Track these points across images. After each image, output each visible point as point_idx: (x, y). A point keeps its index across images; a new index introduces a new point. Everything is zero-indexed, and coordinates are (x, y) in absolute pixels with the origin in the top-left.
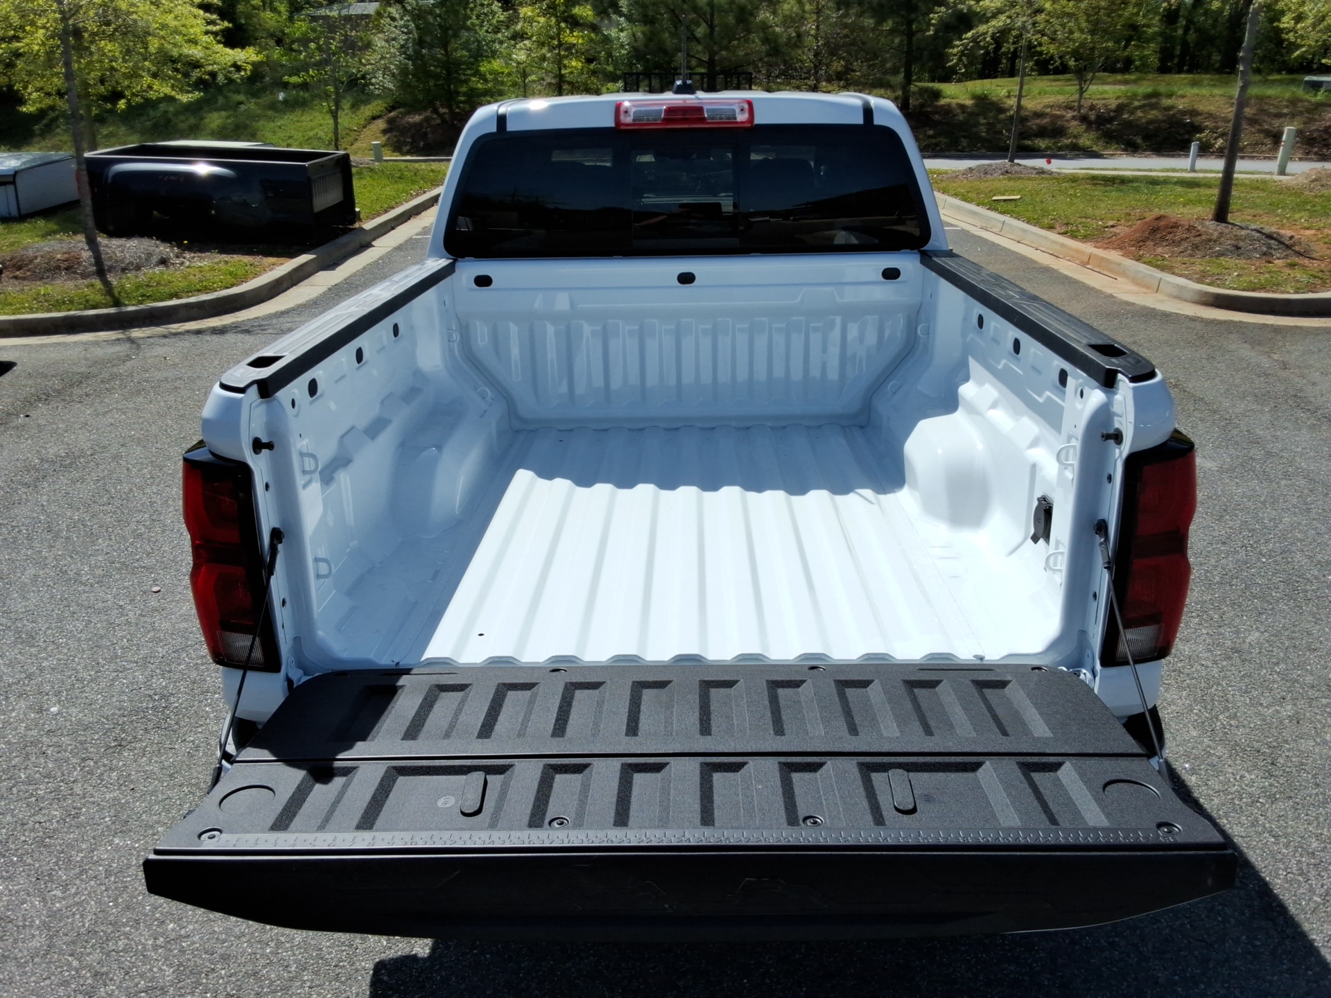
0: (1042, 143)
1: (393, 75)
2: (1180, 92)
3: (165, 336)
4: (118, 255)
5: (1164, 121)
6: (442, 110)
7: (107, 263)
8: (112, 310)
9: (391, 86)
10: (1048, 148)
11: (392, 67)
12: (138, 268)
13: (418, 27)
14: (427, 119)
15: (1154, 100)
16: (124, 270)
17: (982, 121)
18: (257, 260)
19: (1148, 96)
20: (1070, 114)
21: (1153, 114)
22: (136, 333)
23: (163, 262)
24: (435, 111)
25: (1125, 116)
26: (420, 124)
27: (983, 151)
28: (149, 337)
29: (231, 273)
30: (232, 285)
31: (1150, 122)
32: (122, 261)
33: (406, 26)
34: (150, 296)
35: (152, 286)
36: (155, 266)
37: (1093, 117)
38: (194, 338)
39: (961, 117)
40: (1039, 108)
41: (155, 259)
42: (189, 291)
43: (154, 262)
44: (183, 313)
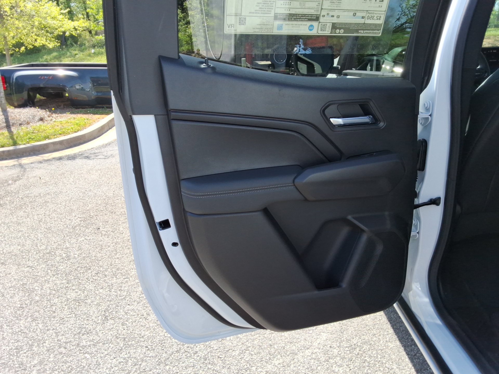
3: (41, 162)
4: (18, 117)
7: (11, 122)
8: (11, 148)
12: (28, 123)
18: (90, 116)
22: (25, 161)
23: (41, 119)
28: (32, 163)
29: (77, 124)
30: (78, 130)
32: (19, 120)
34: (34, 138)
35: (35, 133)
38: (58, 163)
41: (37, 118)
42: (55, 135)
43: (37, 120)
44: (52, 148)
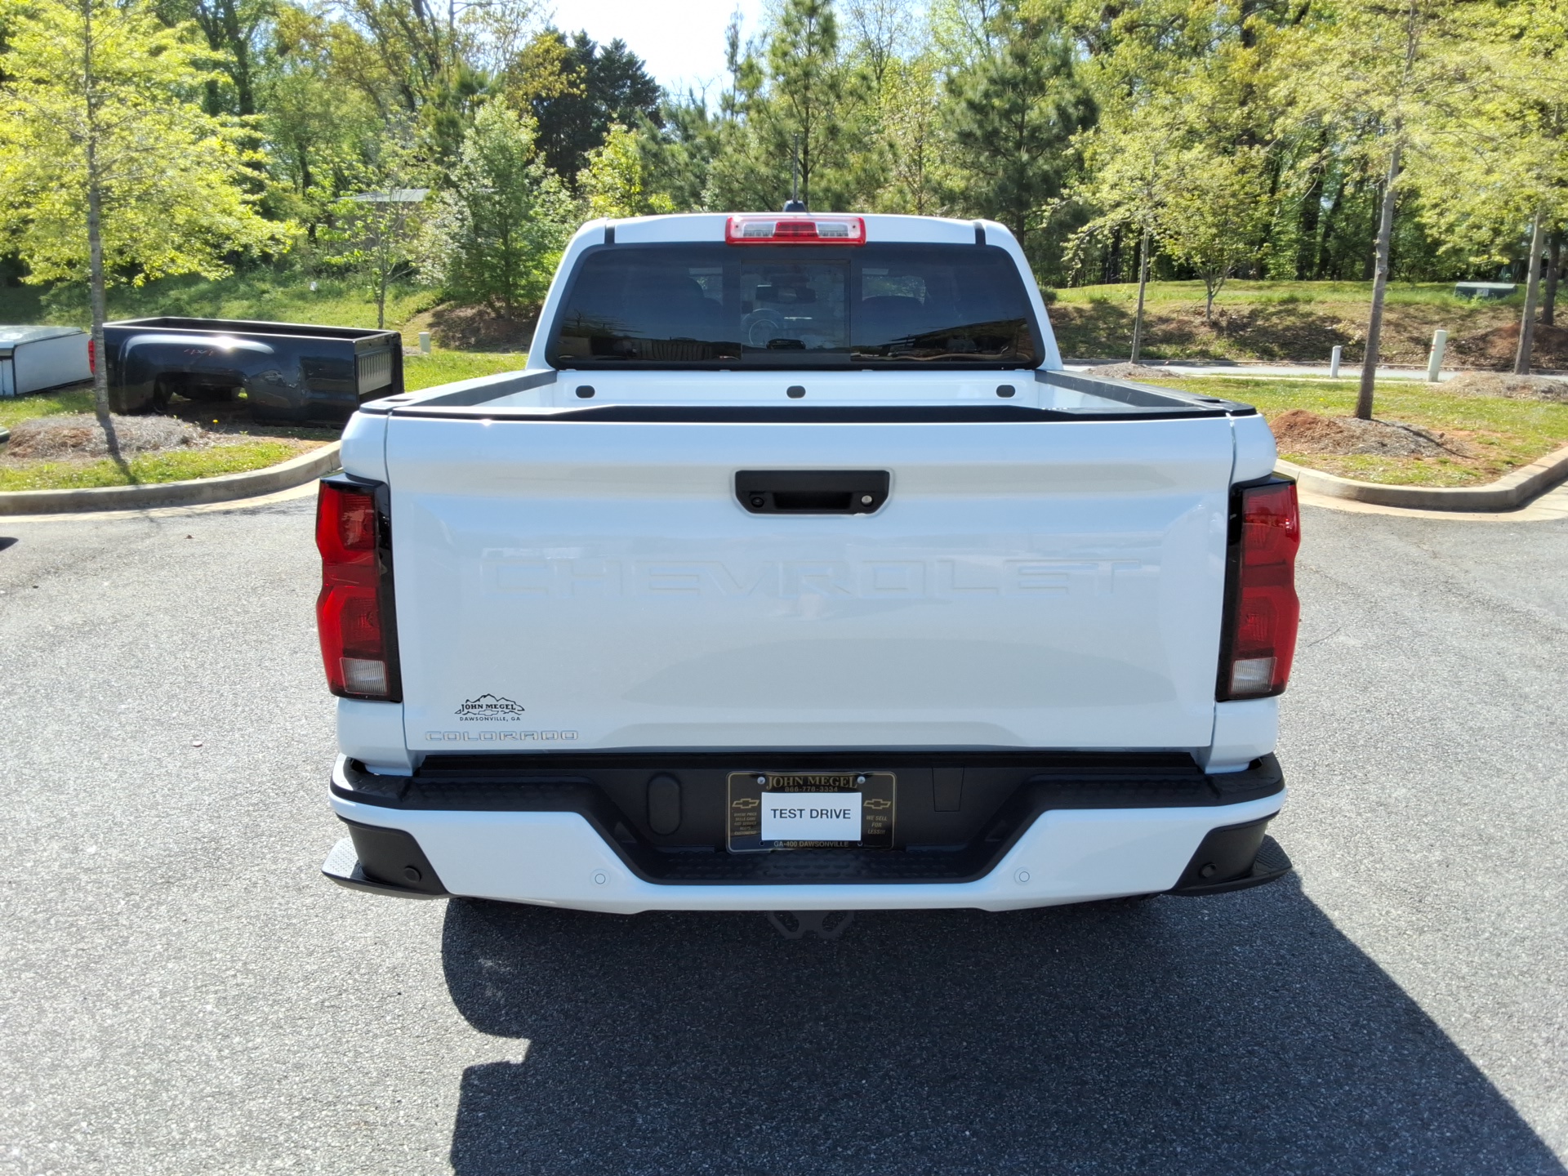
0: (1168, 350)
1: (444, 265)
2: (1320, 298)
3: (189, 516)
4: (134, 433)
5: (1302, 328)
6: (498, 304)
7: (121, 441)
8: (129, 488)
9: (441, 276)
10: (1175, 355)
11: (443, 255)
12: (156, 447)
13: (473, 214)
14: (481, 314)
15: (1291, 306)
16: (139, 449)
17: (1101, 325)
18: (293, 442)
19: (1283, 302)
20: (1198, 320)
21: (1290, 320)
22: (155, 513)
23: (185, 441)
24: (491, 305)
25: (1260, 322)
26: (472, 319)
27: (1103, 356)
28: (170, 517)
29: (263, 454)
30: (265, 467)
31: (1287, 328)
32: (138, 440)
33: (461, 212)
34: (171, 474)
35: (172, 465)
36: (177, 445)
37: (1224, 322)
38: (222, 519)
39: (1078, 322)
40: (1164, 313)
41: (176, 439)
42: (213, 473)
43: (174, 441)
44: (208, 493)
